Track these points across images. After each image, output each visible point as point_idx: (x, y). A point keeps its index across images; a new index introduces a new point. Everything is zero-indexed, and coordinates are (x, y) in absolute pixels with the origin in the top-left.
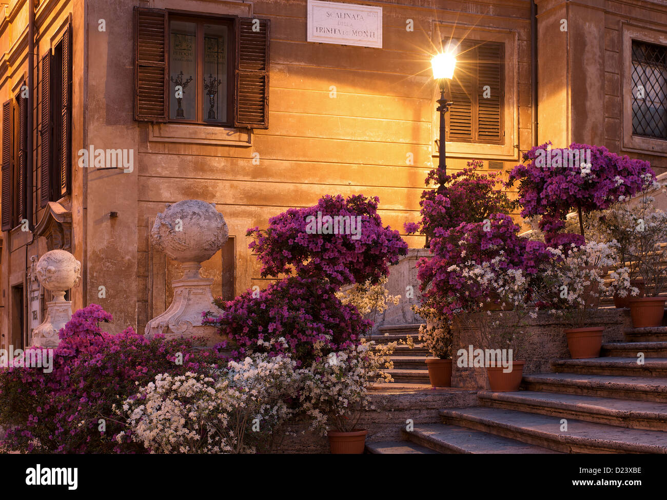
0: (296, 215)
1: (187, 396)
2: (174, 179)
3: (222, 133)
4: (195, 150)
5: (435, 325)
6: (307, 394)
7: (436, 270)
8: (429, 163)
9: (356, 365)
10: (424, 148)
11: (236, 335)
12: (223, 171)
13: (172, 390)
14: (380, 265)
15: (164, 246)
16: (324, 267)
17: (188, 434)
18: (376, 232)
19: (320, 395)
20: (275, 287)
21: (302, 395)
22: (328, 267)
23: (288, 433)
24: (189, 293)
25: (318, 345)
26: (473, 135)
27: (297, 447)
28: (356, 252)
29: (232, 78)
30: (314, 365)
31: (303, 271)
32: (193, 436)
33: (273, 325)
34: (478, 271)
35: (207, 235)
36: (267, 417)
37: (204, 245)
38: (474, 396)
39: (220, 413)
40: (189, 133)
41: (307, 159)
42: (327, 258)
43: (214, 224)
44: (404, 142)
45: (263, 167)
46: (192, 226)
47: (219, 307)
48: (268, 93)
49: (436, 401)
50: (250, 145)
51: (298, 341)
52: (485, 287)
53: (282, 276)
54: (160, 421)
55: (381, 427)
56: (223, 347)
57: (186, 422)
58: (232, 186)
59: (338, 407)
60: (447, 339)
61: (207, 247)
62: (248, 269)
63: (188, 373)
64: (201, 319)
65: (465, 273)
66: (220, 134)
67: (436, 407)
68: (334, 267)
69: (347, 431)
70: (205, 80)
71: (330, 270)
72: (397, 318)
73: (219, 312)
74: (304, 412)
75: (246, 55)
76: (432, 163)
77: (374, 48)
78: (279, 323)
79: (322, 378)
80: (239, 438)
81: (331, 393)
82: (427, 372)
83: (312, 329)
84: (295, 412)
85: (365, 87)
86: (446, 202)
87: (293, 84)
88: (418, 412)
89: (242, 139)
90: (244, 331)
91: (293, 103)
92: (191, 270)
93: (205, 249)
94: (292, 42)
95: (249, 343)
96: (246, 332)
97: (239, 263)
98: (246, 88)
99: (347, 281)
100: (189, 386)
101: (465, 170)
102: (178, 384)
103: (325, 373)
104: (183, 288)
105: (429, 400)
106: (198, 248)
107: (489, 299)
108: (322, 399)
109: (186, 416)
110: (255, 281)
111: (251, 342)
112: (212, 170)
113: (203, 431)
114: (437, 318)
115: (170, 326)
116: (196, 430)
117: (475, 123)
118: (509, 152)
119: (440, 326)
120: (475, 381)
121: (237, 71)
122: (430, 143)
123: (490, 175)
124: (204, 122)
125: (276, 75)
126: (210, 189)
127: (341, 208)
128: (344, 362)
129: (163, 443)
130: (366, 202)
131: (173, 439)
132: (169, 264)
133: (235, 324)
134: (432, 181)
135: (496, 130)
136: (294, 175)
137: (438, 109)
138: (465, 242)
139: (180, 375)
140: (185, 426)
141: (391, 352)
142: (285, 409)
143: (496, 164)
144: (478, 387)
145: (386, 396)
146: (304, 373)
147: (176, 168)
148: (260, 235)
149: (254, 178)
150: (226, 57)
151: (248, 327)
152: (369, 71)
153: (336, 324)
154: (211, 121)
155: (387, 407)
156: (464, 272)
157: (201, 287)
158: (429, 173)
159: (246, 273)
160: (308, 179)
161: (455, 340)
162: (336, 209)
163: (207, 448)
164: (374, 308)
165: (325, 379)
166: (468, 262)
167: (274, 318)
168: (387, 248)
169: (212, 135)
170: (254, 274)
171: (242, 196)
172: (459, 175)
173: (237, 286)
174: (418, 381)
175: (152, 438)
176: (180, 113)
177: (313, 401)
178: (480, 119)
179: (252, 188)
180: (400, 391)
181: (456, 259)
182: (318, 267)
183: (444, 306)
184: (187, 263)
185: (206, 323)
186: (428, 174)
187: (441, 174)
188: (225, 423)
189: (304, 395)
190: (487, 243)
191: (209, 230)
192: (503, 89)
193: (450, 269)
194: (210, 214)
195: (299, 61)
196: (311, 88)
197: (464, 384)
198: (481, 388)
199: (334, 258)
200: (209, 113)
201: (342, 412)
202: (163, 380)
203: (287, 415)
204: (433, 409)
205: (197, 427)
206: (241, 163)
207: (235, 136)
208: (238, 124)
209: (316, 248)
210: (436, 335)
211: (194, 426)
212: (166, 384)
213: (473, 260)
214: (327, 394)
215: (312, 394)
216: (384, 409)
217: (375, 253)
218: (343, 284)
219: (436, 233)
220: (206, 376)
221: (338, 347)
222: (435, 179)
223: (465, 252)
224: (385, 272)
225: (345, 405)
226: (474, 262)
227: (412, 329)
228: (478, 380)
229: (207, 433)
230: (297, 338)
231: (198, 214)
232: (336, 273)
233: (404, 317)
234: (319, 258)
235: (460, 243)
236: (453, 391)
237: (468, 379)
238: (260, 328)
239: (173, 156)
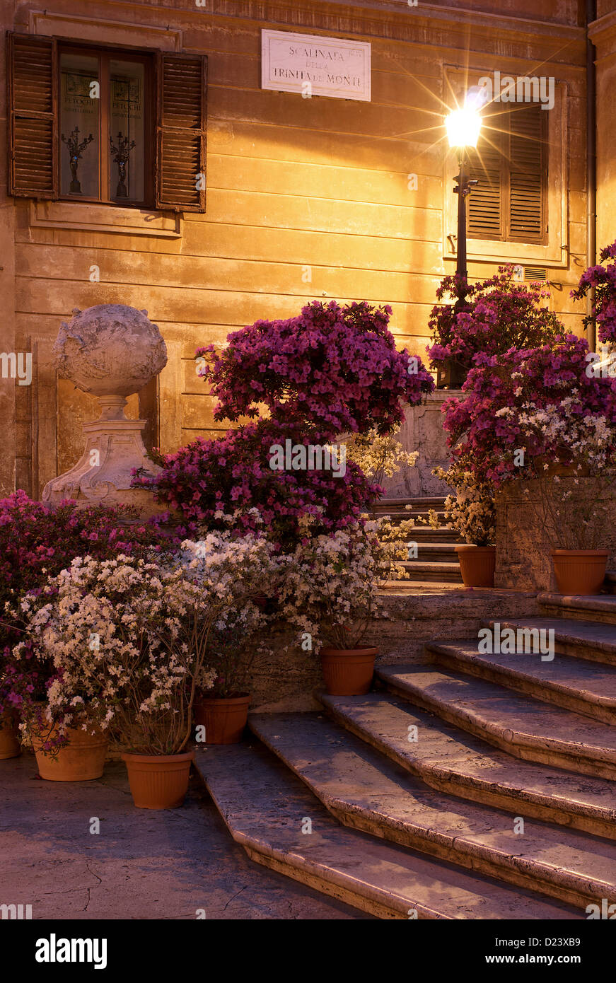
0: (269, 330)
1: (120, 591)
2: (68, 282)
3: (138, 217)
4: (98, 240)
5: (470, 497)
6: (290, 592)
7: (475, 415)
8: (440, 268)
9: (362, 552)
10: (432, 246)
11: (183, 504)
12: (139, 272)
13: (97, 582)
14: (393, 406)
15: (72, 372)
16: (313, 406)
17: (120, 647)
18: (389, 357)
19: (308, 595)
20: (239, 434)
21: (282, 593)
22: (318, 406)
23: (260, 650)
24: (110, 441)
25: (305, 521)
26: (502, 230)
27: (272, 670)
28: (360, 385)
29: (152, 139)
30: (299, 549)
31: (278, 411)
32: (129, 650)
33: (238, 490)
34: (541, 416)
35: (136, 356)
36: (232, 626)
37: (133, 370)
38: (532, 601)
39: (168, 616)
40: (90, 215)
41: (262, 258)
42: (317, 393)
43: (146, 341)
44: (403, 237)
45: (198, 268)
46: (113, 342)
47: (155, 463)
48: (205, 162)
49: (476, 607)
50: (178, 235)
51: (275, 514)
52: (551, 442)
53: (244, 420)
54: (78, 627)
55: (397, 643)
56: (164, 521)
57: (118, 630)
58: (152, 294)
59: (335, 611)
60: (488, 516)
61: (136, 374)
62: (176, 415)
63: (121, 557)
64: (129, 479)
65: (523, 419)
66: (135, 218)
67: (477, 615)
68: (327, 407)
69: (347, 648)
70: (111, 141)
71: (322, 411)
72: (397, 489)
73: (154, 470)
74: (284, 619)
75: (172, 106)
76: (443, 269)
77: (358, 101)
78: (246, 487)
79: (311, 569)
80: (198, 655)
81: (325, 592)
82: (457, 565)
83: (297, 496)
84: (270, 619)
85: (346, 156)
86: (490, 315)
87: (241, 150)
88: (450, 622)
89: (166, 227)
90: (194, 498)
91: (241, 176)
92: (112, 407)
93: (134, 377)
94: (239, 89)
95: (201, 516)
96: (197, 499)
97: (163, 405)
98: (173, 153)
99: (346, 427)
100: (123, 576)
101: (495, 278)
102: (106, 571)
103: (316, 562)
104: (101, 433)
105: (467, 605)
106: (123, 375)
107: (557, 459)
108: (311, 599)
109: (117, 621)
110: (187, 431)
111: (204, 515)
112: (124, 270)
113: (142, 643)
114: (474, 487)
115: (83, 488)
116: (133, 641)
117: (506, 212)
118: (554, 255)
119: (477, 498)
120: (532, 578)
121: (159, 129)
122: (441, 240)
123: (532, 287)
124: (110, 200)
125: (217, 135)
126: (121, 297)
127: (336, 321)
128: (346, 545)
129: (83, 660)
130: (371, 313)
131: (100, 654)
132: (62, 405)
133: (181, 487)
134: (447, 294)
135: (536, 224)
136: (242, 282)
137: (455, 190)
138: (520, 374)
139: (109, 559)
140: (114, 636)
141: (405, 534)
142: (257, 615)
143: (535, 271)
144: (537, 588)
145: (403, 598)
146: (285, 562)
147: (71, 265)
148: (215, 358)
149: (184, 283)
150: (142, 108)
151: (200, 492)
152: (351, 134)
153: (331, 491)
154: (121, 199)
155: (404, 614)
156: (521, 417)
157: (129, 433)
158: (443, 281)
159: (174, 420)
160: (264, 287)
161: (499, 517)
162: (328, 322)
163: (149, 669)
164: (379, 469)
165: (316, 571)
166: (525, 403)
167: (240, 479)
168: (405, 381)
169: (122, 220)
170: (185, 421)
171: (167, 309)
172: (486, 285)
173: (161, 437)
174: (439, 578)
175: (67, 653)
176: (75, 187)
177: (298, 603)
178: (513, 207)
179: (182, 297)
180: (421, 591)
181: (505, 398)
182: (303, 406)
183: (487, 468)
184: (107, 397)
185: (136, 485)
186: (441, 282)
187: (459, 284)
188: (175, 632)
189: (285, 594)
190: (553, 376)
191: (139, 348)
192: (545, 166)
193: (498, 413)
194: (141, 325)
195: (249, 116)
196: (267, 156)
197: (515, 583)
198: (542, 589)
199: (327, 394)
200: (118, 189)
201: (342, 620)
202: (84, 565)
203: (259, 622)
204: (473, 618)
205: (135, 638)
206: (166, 261)
207: (157, 222)
208: (162, 205)
209: (300, 378)
210: (472, 511)
211: (130, 636)
212: (88, 571)
213: (533, 401)
214: (318, 593)
215: (298, 593)
216: (401, 617)
217: (387, 388)
218: (339, 432)
219: (475, 361)
220: (146, 561)
221: (335, 524)
222: (451, 290)
223: (521, 388)
224: (399, 417)
225: (347, 609)
226: (533, 405)
227: (421, 504)
228: (536, 578)
229: (149, 647)
230: (273, 509)
231: (123, 325)
232: (330, 415)
233: (407, 487)
234: (305, 393)
235: (514, 375)
236: (498, 592)
237: (521, 576)
238: (219, 494)
239: (65, 248)
